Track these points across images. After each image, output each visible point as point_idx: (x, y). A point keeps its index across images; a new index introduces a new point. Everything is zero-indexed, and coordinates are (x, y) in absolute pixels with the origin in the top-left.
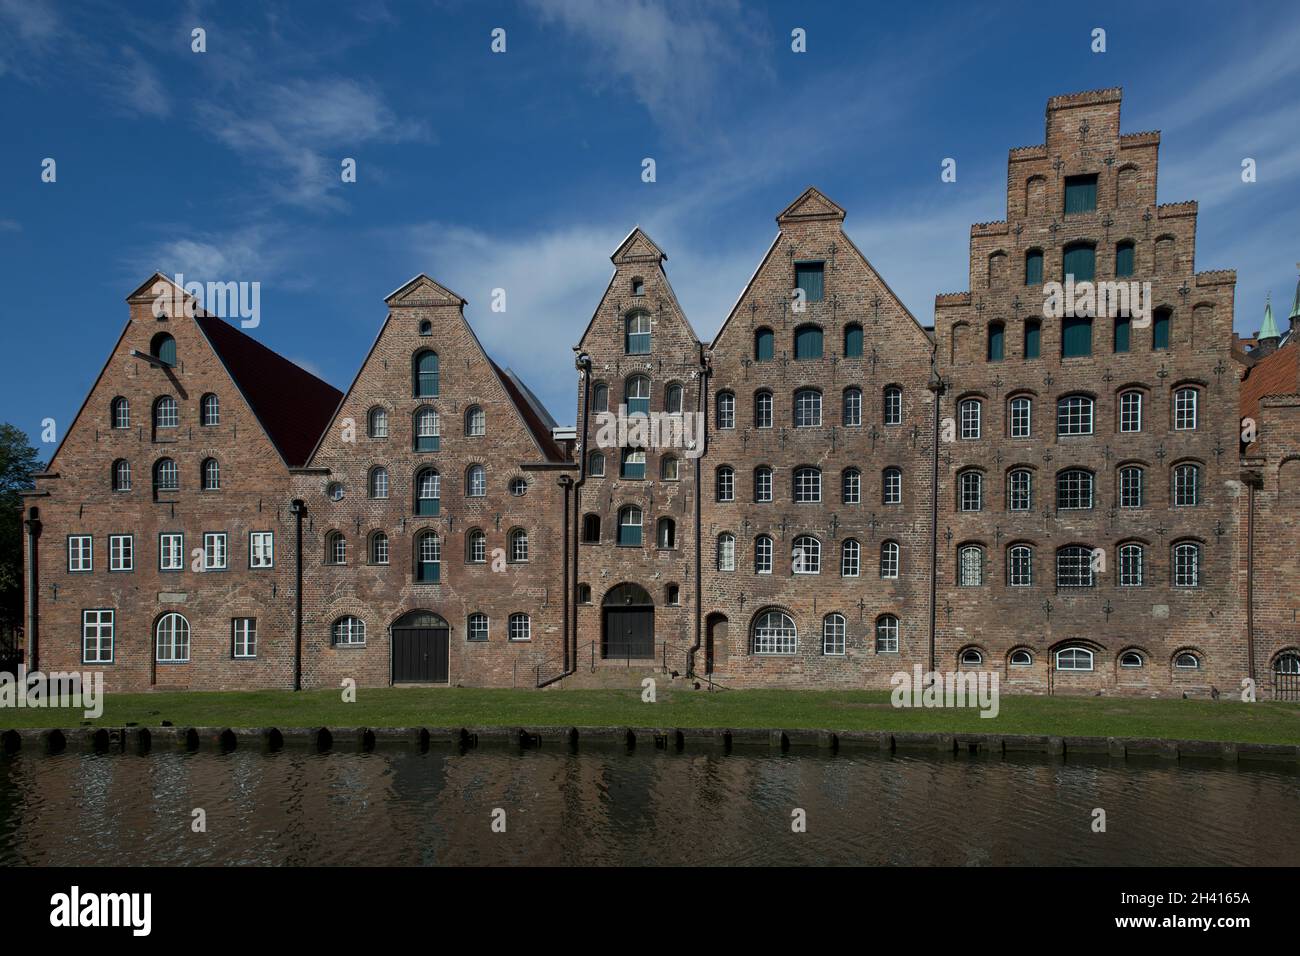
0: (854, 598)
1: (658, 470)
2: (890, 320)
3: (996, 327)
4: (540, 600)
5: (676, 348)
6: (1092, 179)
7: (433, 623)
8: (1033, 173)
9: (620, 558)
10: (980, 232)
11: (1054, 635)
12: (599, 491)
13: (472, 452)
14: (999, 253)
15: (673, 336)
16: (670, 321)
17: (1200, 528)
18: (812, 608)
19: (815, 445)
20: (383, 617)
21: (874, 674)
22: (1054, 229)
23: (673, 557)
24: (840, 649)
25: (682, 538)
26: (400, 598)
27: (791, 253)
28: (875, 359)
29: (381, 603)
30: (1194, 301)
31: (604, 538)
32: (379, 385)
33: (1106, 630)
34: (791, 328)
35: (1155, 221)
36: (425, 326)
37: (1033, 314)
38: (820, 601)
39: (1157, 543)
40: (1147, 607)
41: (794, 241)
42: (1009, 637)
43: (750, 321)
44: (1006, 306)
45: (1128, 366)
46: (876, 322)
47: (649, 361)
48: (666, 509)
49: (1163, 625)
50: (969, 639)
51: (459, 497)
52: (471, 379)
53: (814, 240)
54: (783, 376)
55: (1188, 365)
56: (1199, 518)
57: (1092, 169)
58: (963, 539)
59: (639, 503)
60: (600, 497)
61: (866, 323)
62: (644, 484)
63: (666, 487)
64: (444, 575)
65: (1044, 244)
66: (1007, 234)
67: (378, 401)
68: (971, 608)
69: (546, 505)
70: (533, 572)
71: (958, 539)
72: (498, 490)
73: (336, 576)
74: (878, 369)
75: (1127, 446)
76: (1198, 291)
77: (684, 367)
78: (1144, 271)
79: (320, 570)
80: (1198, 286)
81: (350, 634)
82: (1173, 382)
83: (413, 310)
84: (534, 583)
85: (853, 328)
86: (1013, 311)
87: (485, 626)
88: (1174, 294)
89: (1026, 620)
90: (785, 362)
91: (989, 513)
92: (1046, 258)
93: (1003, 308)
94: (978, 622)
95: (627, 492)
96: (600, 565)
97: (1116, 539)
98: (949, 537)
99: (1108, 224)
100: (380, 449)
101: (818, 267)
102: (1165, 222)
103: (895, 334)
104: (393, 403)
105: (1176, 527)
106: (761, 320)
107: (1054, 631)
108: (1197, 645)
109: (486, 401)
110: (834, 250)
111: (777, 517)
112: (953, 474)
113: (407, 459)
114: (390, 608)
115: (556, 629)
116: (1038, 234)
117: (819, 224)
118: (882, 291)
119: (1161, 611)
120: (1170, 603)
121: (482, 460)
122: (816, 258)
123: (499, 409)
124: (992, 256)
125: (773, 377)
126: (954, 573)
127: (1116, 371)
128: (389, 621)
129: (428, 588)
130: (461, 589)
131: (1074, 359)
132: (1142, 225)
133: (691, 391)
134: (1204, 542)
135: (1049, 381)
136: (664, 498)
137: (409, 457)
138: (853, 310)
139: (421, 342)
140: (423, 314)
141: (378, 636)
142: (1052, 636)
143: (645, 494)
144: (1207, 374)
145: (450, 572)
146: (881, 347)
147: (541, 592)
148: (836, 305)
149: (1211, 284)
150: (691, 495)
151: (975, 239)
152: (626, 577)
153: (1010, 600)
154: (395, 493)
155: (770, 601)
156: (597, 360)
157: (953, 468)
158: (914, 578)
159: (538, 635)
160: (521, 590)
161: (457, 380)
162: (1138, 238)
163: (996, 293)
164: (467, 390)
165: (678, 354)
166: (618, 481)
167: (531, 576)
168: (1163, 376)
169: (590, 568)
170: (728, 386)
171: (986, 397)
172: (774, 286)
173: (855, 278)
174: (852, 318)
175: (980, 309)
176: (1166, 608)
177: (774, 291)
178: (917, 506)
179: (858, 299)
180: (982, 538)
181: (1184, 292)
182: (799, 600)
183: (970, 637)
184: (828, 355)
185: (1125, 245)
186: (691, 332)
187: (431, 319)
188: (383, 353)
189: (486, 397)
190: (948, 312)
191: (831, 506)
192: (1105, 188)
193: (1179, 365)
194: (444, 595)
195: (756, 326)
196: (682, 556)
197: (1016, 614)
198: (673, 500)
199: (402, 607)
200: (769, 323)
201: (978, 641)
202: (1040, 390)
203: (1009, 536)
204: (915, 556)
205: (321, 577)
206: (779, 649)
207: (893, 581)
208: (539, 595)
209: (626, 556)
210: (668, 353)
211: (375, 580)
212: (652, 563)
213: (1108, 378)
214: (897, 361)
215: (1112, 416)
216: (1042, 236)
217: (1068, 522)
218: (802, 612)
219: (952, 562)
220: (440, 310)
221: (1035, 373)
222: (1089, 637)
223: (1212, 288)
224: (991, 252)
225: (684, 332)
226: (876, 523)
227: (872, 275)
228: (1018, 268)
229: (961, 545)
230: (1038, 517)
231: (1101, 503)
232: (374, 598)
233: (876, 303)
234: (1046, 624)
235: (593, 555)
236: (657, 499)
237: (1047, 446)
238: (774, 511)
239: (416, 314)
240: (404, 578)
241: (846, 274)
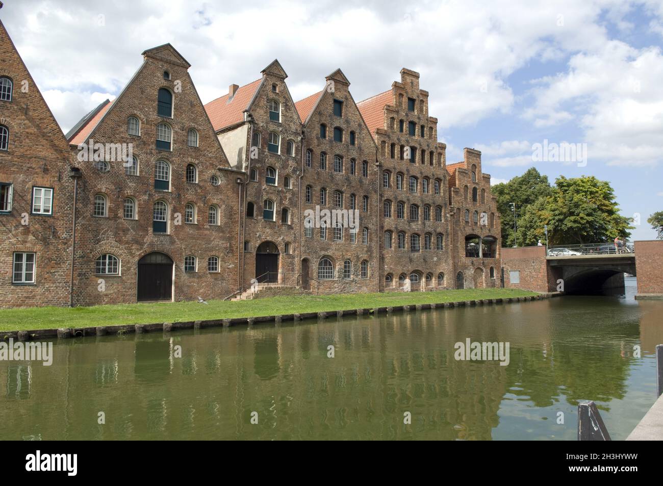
0: (354, 252)
1: (283, 182)
2: (364, 133)
3: (393, 146)
4: (226, 248)
5: (292, 124)
6: (414, 101)
7: (163, 260)
9: (265, 227)
10: (388, 108)
12: (256, 189)
13: (191, 156)
14: (393, 118)
15: (291, 117)
16: (290, 110)
19: (342, 182)
20: (133, 255)
21: (361, 287)
22: (407, 115)
24: (349, 276)
25: (293, 219)
26: (144, 244)
27: (333, 95)
28: (360, 148)
29: (132, 246)
31: (257, 215)
33: (423, 267)
34: (332, 127)
35: (429, 122)
36: (167, 74)
37: (402, 143)
39: (434, 234)
40: (432, 259)
41: (334, 90)
42: (399, 270)
43: (319, 120)
45: (425, 170)
46: (360, 133)
47: (281, 126)
48: (287, 203)
49: (436, 264)
51: (183, 182)
52: (192, 113)
53: (340, 92)
54: (331, 147)
55: (438, 173)
56: (441, 226)
57: (414, 97)
58: (386, 229)
59: (275, 199)
60: (256, 193)
61: (357, 133)
62: (277, 189)
63: (287, 192)
64: (169, 230)
65: (404, 119)
66: (395, 112)
67: (135, 112)
68: (388, 258)
69: (230, 194)
70: (223, 232)
72: (205, 181)
73: (101, 225)
74: (361, 153)
75: (426, 198)
76: (438, 149)
77: (296, 134)
79: (89, 220)
80: (438, 147)
81: (107, 267)
82: (435, 178)
83: (160, 63)
84: (223, 238)
85: (353, 133)
86: (397, 141)
88: (434, 148)
89: (404, 263)
90: (331, 141)
93: (395, 139)
94: (391, 264)
95: (269, 192)
96: (256, 230)
97: (424, 232)
98: (382, 228)
99: (418, 118)
100: (135, 144)
101: (341, 103)
102: (431, 123)
103: (365, 140)
104: (145, 116)
105: (437, 229)
106: (323, 120)
108: (443, 272)
109: (199, 128)
110: (346, 99)
112: (383, 202)
113: (151, 153)
114: (138, 250)
115: (233, 265)
116: (402, 115)
118: (362, 121)
120: (437, 256)
121: (197, 162)
122: (341, 100)
123: (207, 134)
125: (327, 148)
126: (384, 243)
127: (422, 171)
128: (137, 259)
129: (162, 238)
130: (183, 240)
131: (413, 164)
132: (426, 122)
133: (298, 146)
135: (407, 170)
136: (286, 198)
137: (153, 151)
138: (354, 126)
140: (166, 67)
141: (129, 269)
142: (411, 268)
143: (278, 194)
144: (441, 176)
146: (361, 144)
148: (347, 122)
149: (441, 147)
150: (297, 197)
151: (387, 111)
152: (268, 238)
153: (399, 255)
154: (143, 174)
155: (326, 253)
156: (257, 120)
157: (383, 199)
158: (373, 244)
159: (225, 269)
160: (215, 242)
161: (184, 111)
162: (426, 125)
163: (393, 133)
164: (191, 119)
165: (293, 127)
167: (221, 234)
168: (433, 175)
169: (250, 232)
170: (311, 147)
171: (391, 172)
172: (327, 106)
173: (353, 113)
174: (352, 129)
175: (389, 137)
176: (436, 258)
177: (327, 109)
178: (373, 214)
179: (354, 121)
180: (391, 229)
182: (336, 253)
183: (389, 270)
184: (345, 143)
185: (423, 127)
186: (299, 117)
188: (141, 83)
189: (201, 125)
190: (380, 136)
192: (417, 105)
193: (436, 171)
194: (173, 243)
195: (321, 123)
196: (293, 229)
197: (401, 261)
198: (290, 199)
199: (146, 248)
200: (325, 122)
201: (391, 271)
202: (405, 173)
203: (398, 229)
204: (373, 235)
205: (90, 225)
207: (366, 246)
208: (225, 245)
209: (268, 227)
210: (289, 125)
211: (128, 230)
212: (279, 231)
213: (421, 173)
214: (366, 151)
216: (404, 116)
217: (414, 225)
218: (337, 259)
219: (383, 238)
220: (176, 68)
221: (403, 166)
222: (420, 269)
224: (391, 117)
225: (295, 117)
226: (361, 220)
227: (358, 113)
228: (398, 126)
229: (386, 232)
230: (406, 222)
231: (420, 218)
232: (127, 243)
233: (360, 125)
234: (409, 264)
235: (253, 225)
236: (283, 198)
239: (163, 66)
240: (147, 230)
241: (350, 110)
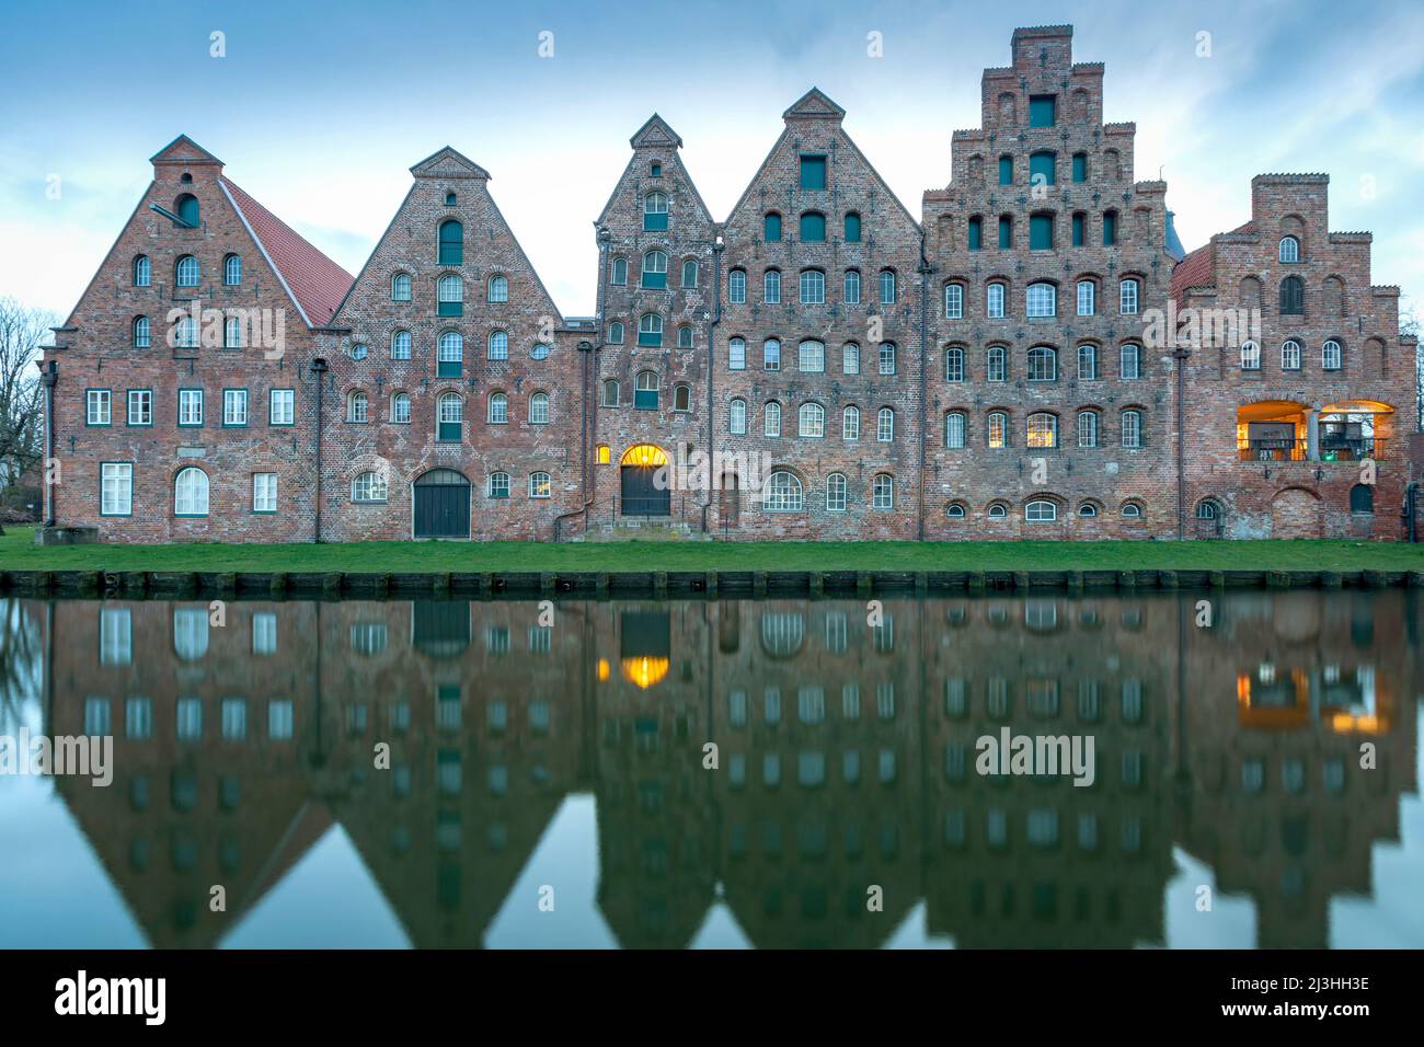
0: (854, 458)
1: (674, 338)
2: (885, 211)
3: (976, 220)
4: (560, 459)
5: (692, 226)
6: (1052, 98)
7: (456, 480)
8: (1003, 91)
9: (638, 420)
10: (961, 137)
11: (1027, 490)
12: (618, 357)
13: (494, 317)
14: (977, 157)
15: (690, 215)
16: (686, 201)
17: (1142, 397)
18: (816, 468)
19: (819, 319)
20: (404, 474)
21: (872, 526)
22: (1022, 139)
23: (688, 420)
24: (841, 505)
25: (697, 403)
26: (422, 456)
27: (796, 146)
28: (871, 243)
29: (403, 460)
30: (1135, 204)
31: (622, 400)
32: (403, 251)
33: (1068, 485)
34: (797, 213)
35: (1102, 137)
36: (451, 196)
37: (1006, 210)
38: (823, 462)
39: (1108, 409)
40: (1101, 465)
41: (800, 136)
42: (988, 493)
43: (760, 206)
44: (983, 203)
45: (1084, 258)
46: (873, 211)
47: (667, 237)
48: (682, 374)
49: (1113, 480)
50: (954, 494)
51: (482, 360)
52: (494, 248)
53: (817, 136)
54: (790, 256)
55: (1132, 260)
56: (1142, 388)
57: (1051, 90)
58: (948, 406)
59: (656, 369)
60: (619, 363)
61: (864, 211)
62: (662, 351)
63: (682, 355)
64: (466, 435)
65: (1013, 150)
66: (982, 140)
67: (402, 266)
68: (956, 467)
69: (566, 369)
70: (554, 433)
71: (945, 405)
72: (520, 354)
73: (358, 434)
74: (875, 253)
75: (1085, 326)
76: (1138, 197)
77: (700, 244)
78: (1095, 178)
79: (343, 429)
80: (1137, 192)
81: (371, 490)
82: (1120, 272)
83: (438, 181)
84: (555, 442)
85: (853, 215)
86: (989, 207)
87: (506, 483)
88: (1119, 199)
89: (1002, 478)
90: (791, 243)
91: (971, 383)
92: (1015, 163)
93: (981, 205)
94: (961, 480)
95: (644, 359)
96: (618, 426)
97: (1076, 407)
98: (937, 403)
99: (1065, 137)
100: (403, 313)
101: (822, 159)
102: (1110, 139)
103: (889, 223)
104: (417, 269)
105: (1123, 396)
106: (770, 205)
107: (1026, 487)
108: (1140, 496)
109: (508, 270)
110: (834, 146)
111: (785, 385)
112: (940, 348)
113: (430, 323)
114: (412, 466)
115: (576, 485)
116: (1008, 142)
117: (821, 122)
118: (877, 186)
119: (1112, 467)
120: (1119, 460)
121: (504, 325)
122: (819, 152)
123: (519, 278)
124: (971, 159)
125: (782, 257)
126: (942, 436)
127: (1074, 262)
128: (411, 478)
129: (449, 447)
130: (483, 448)
131: (1041, 251)
132: (1092, 140)
133: (706, 266)
134: (1145, 408)
135: (1020, 269)
136: (680, 365)
137: (432, 320)
138: (853, 199)
139: (446, 212)
140: (447, 184)
141: (400, 492)
142: (1023, 490)
143: (662, 360)
144: (1147, 268)
145: (472, 432)
146: (877, 233)
147: (561, 452)
148: (835, 193)
149: (1147, 192)
150: (705, 362)
151: (957, 144)
152: (643, 439)
153: (989, 460)
154: (418, 355)
155: (778, 461)
156: (617, 235)
157: (940, 343)
158: (906, 441)
159: (558, 492)
160: (542, 449)
161: (481, 249)
162: (1090, 149)
163: (975, 191)
164: (492, 258)
165: (694, 232)
166: (637, 349)
167: (551, 436)
168: (1112, 267)
169: (608, 429)
170: (739, 263)
171: (967, 281)
172: (781, 174)
173: (854, 172)
174: (851, 207)
175: (961, 203)
176: (1116, 465)
177: (782, 179)
178: (910, 377)
179: (856, 190)
180: (966, 406)
181: (1126, 198)
182: (804, 460)
183: (955, 493)
184: (830, 239)
185: (1081, 156)
186: (706, 212)
187: (456, 190)
188: (408, 220)
189: (510, 266)
190: (934, 206)
191: (834, 375)
192: (1062, 107)
193: (1124, 259)
194: (466, 453)
195: (766, 210)
196: (697, 419)
197: (994, 473)
198: (688, 367)
199: (424, 463)
200: (777, 208)
201: (962, 496)
202: (1013, 276)
203: (989, 403)
204: (908, 421)
205: (342, 435)
206: (785, 506)
207: (889, 443)
208: (559, 455)
209: (643, 419)
210: (685, 230)
211: (397, 438)
212: (668, 425)
213: (1068, 268)
214: (891, 247)
215: (1072, 301)
216: (1013, 144)
217: (1037, 391)
218: (807, 472)
219: (940, 426)
220: (465, 182)
221: (1008, 261)
222: (1055, 491)
223: (1149, 195)
224: (970, 155)
225: (699, 212)
226: (874, 391)
227: (868, 170)
228: (993, 171)
229: (949, 411)
230: (1012, 387)
231: (1064, 375)
232: (395, 456)
233: (872, 195)
234: (1019, 480)
235: (612, 418)
236: (673, 365)
237: (1019, 325)
238: (782, 379)
239: (441, 185)
240: (426, 437)
241: (845, 167)
